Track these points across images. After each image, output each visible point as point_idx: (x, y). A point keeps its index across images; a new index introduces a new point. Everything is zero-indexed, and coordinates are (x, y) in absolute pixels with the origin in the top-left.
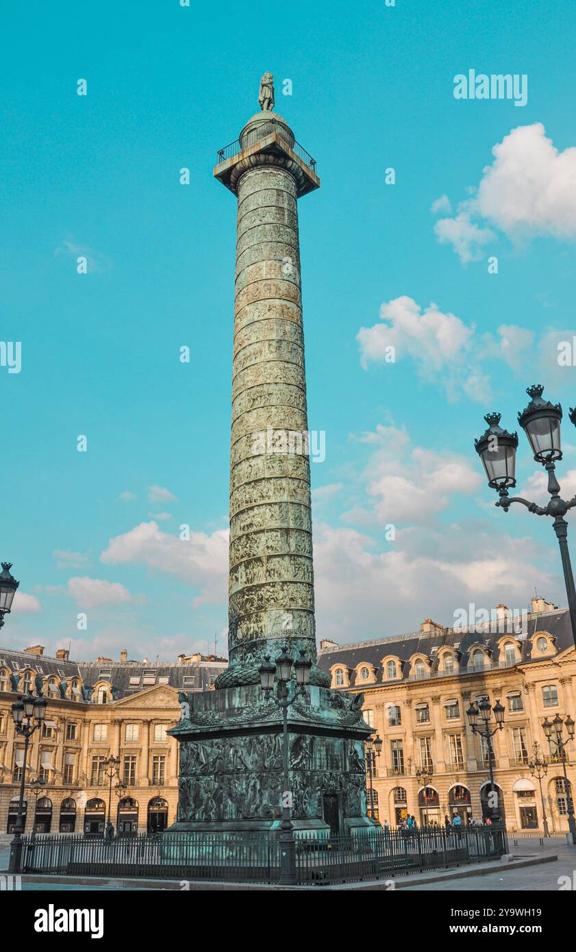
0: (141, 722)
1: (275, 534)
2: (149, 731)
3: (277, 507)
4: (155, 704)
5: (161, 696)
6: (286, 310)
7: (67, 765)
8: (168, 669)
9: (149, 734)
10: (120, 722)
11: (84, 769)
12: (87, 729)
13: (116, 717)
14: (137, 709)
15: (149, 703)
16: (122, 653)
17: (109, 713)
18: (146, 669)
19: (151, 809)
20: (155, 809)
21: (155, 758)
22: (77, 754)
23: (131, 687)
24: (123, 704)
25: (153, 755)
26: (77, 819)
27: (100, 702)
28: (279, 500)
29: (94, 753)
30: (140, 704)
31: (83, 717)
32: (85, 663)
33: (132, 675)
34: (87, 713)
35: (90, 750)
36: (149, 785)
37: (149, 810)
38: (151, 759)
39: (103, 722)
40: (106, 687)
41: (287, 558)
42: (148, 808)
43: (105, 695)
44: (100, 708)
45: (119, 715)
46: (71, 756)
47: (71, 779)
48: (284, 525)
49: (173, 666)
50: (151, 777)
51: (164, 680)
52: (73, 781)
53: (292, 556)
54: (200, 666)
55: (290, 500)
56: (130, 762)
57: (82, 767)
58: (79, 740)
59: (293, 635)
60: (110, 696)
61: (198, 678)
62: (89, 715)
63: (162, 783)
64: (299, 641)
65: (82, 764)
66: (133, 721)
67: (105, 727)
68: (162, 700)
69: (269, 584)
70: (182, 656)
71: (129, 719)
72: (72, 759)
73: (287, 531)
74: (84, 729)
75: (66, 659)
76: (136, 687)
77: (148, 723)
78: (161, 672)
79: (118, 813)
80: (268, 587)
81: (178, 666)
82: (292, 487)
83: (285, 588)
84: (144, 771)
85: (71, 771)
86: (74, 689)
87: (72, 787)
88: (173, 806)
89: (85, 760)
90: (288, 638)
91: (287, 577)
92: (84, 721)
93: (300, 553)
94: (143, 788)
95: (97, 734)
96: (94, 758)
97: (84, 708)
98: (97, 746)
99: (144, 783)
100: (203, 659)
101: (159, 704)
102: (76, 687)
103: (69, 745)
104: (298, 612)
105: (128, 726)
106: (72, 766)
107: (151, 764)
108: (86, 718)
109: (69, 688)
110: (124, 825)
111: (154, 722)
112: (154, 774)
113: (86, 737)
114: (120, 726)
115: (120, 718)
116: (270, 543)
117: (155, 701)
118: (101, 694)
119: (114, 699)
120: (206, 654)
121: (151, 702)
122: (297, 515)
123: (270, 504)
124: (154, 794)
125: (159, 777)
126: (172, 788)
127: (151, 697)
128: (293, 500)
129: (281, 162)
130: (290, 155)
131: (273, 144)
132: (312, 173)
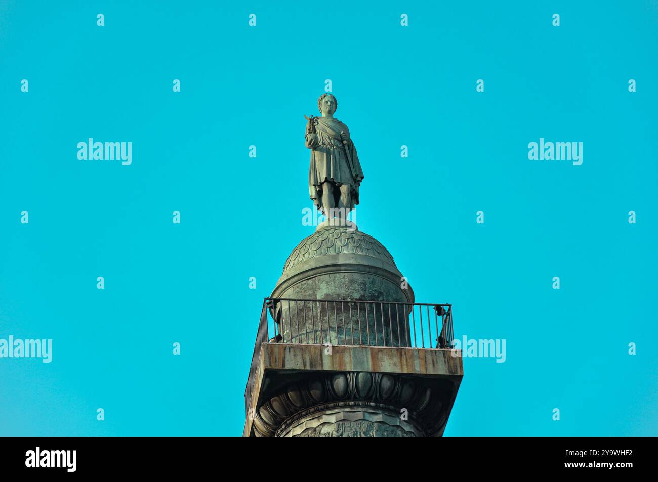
129: (316, 393)
130: (327, 366)
131: (268, 373)
132: (424, 354)
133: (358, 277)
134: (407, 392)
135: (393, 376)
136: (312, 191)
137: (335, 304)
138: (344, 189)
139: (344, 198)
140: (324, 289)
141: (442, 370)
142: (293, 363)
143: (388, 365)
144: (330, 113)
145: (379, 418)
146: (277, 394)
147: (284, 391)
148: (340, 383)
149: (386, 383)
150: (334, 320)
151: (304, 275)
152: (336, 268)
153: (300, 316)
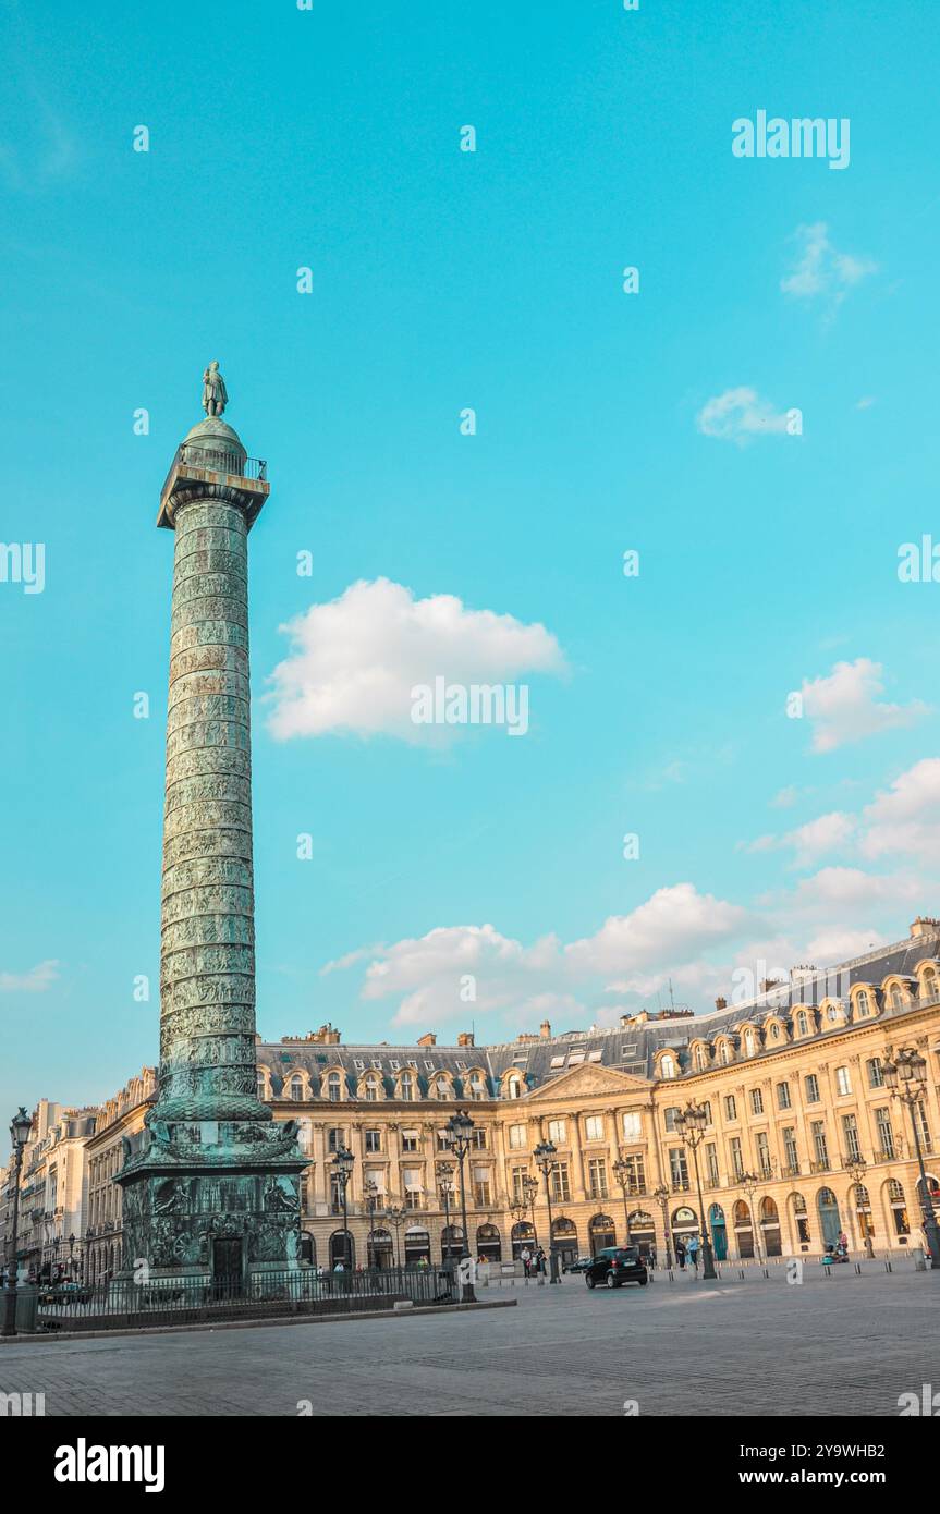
0: (566, 1116)
1: (181, 955)
2: (578, 1127)
3: (184, 925)
4: (580, 1091)
5: (587, 1079)
6: (202, 683)
7: (478, 1183)
8: (601, 1038)
9: (579, 1132)
10: (539, 1120)
11: (504, 1186)
12: (500, 1133)
13: (533, 1115)
14: (558, 1100)
15: (573, 1090)
16: (542, 1026)
17: (526, 1110)
18: (573, 1043)
19: (594, 1231)
20: (599, 1230)
21: (592, 1163)
22: (491, 1167)
23: (552, 1071)
24: (539, 1095)
25: (587, 1159)
26: (503, 1249)
27: (514, 1097)
28: (187, 915)
29: (513, 1164)
30: (561, 1093)
31: (493, 1119)
32: (495, 1047)
33: (555, 1054)
34: (497, 1114)
35: (507, 1161)
36: (587, 1199)
37: (591, 1233)
38: (586, 1164)
39: (520, 1122)
40: (517, 1077)
41: (193, 981)
42: (590, 1229)
43: (518, 1087)
44: (513, 1105)
45: (537, 1111)
46: (484, 1171)
47: (487, 1199)
48: (191, 944)
49: (608, 1034)
50: (588, 1188)
51: (596, 1055)
52: (491, 1202)
53: (200, 977)
54: (645, 1028)
55: (198, 913)
56: (560, 1171)
57: (500, 1184)
58: (491, 1150)
59: (198, 1066)
60: (524, 1087)
61: (642, 1047)
62: (501, 1115)
63: (605, 1196)
64: (207, 1072)
65: (500, 1180)
66: (557, 1116)
67: (523, 1128)
68: (589, 1084)
69: (174, 1013)
70: (625, 1017)
71: (551, 1115)
72: (485, 1175)
73: (194, 949)
74: (497, 1135)
75: (470, 1045)
76: (560, 1070)
77: (576, 1117)
78: (592, 1045)
79: (552, 1238)
80: (174, 1016)
81: (616, 1032)
82: (201, 897)
83: (190, 1014)
84: (578, 1182)
85: (487, 1192)
86: (474, 1084)
87: (489, 1210)
88: (621, 1225)
89: (503, 1173)
90: (192, 1070)
91: (194, 1001)
92: (495, 1124)
93: (211, 972)
94: (578, 1205)
95: (515, 1139)
96: (515, 1170)
97: (492, 1108)
98: (515, 1154)
99: (579, 1197)
100: (650, 1017)
101: (585, 1090)
102: (478, 1081)
103: (478, 1157)
104: (205, 1040)
105: (551, 1124)
106: (486, 1183)
107: (587, 1172)
108: (497, 1119)
109: (467, 1084)
110: (564, 1255)
111: (583, 1114)
112: (594, 1183)
113: (501, 1144)
114: (540, 1125)
115: (538, 1115)
116: (178, 967)
117: (580, 1086)
118: (513, 1086)
119: (530, 1090)
120: (655, 1010)
121: (574, 1089)
122: (207, 928)
123: (177, 923)
124: (594, 1210)
125: (600, 1188)
126: (616, 1201)
127: (574, 1082)
128: (202, 912)
129: (200, 492)
130: (207, 480)
131: (179, 479)
132: (252, 482)
133: (223, 442)
134: (242, 499)
135: (238, 490)
136: (204, 403)
137: (213, 453)
138: (219, 404)
139: (218, 409)
140: (208, 445)
141: (260, 490)
142: (191, 476)
143: (236, 484)
144: (216, 369)
145: (228, 508)
146: (181, 490)
147: (184, 489)
148: (212, 489)
149: (234, 493)
150: (211, 461)
151: (198, 438)
152: (214, 437)
153: (195, 457)
